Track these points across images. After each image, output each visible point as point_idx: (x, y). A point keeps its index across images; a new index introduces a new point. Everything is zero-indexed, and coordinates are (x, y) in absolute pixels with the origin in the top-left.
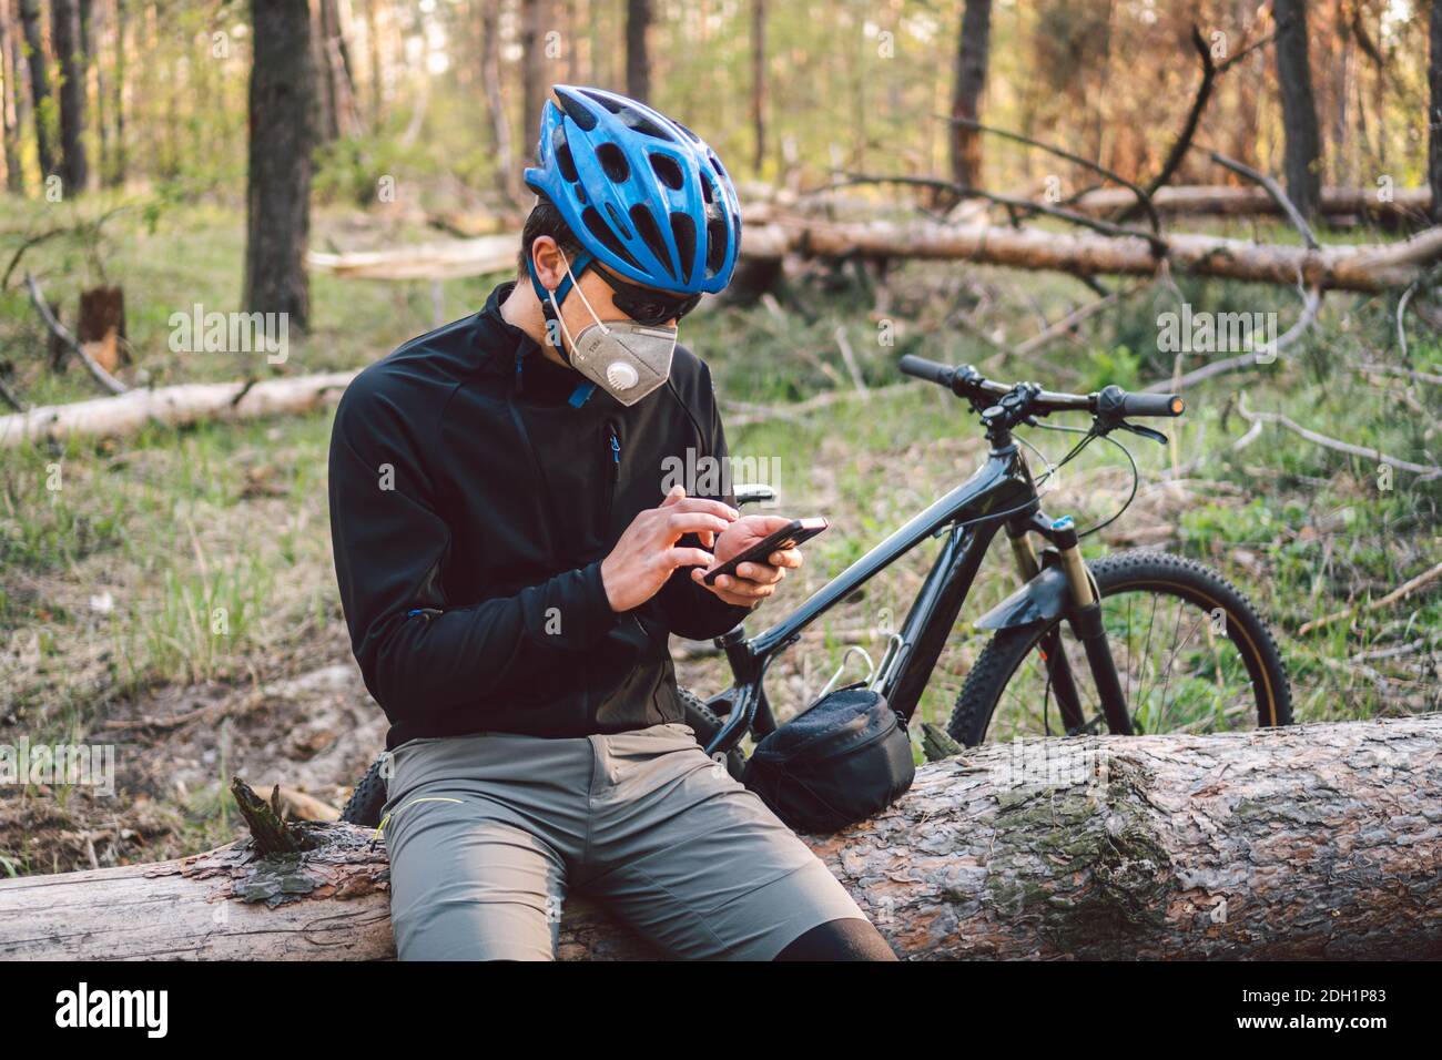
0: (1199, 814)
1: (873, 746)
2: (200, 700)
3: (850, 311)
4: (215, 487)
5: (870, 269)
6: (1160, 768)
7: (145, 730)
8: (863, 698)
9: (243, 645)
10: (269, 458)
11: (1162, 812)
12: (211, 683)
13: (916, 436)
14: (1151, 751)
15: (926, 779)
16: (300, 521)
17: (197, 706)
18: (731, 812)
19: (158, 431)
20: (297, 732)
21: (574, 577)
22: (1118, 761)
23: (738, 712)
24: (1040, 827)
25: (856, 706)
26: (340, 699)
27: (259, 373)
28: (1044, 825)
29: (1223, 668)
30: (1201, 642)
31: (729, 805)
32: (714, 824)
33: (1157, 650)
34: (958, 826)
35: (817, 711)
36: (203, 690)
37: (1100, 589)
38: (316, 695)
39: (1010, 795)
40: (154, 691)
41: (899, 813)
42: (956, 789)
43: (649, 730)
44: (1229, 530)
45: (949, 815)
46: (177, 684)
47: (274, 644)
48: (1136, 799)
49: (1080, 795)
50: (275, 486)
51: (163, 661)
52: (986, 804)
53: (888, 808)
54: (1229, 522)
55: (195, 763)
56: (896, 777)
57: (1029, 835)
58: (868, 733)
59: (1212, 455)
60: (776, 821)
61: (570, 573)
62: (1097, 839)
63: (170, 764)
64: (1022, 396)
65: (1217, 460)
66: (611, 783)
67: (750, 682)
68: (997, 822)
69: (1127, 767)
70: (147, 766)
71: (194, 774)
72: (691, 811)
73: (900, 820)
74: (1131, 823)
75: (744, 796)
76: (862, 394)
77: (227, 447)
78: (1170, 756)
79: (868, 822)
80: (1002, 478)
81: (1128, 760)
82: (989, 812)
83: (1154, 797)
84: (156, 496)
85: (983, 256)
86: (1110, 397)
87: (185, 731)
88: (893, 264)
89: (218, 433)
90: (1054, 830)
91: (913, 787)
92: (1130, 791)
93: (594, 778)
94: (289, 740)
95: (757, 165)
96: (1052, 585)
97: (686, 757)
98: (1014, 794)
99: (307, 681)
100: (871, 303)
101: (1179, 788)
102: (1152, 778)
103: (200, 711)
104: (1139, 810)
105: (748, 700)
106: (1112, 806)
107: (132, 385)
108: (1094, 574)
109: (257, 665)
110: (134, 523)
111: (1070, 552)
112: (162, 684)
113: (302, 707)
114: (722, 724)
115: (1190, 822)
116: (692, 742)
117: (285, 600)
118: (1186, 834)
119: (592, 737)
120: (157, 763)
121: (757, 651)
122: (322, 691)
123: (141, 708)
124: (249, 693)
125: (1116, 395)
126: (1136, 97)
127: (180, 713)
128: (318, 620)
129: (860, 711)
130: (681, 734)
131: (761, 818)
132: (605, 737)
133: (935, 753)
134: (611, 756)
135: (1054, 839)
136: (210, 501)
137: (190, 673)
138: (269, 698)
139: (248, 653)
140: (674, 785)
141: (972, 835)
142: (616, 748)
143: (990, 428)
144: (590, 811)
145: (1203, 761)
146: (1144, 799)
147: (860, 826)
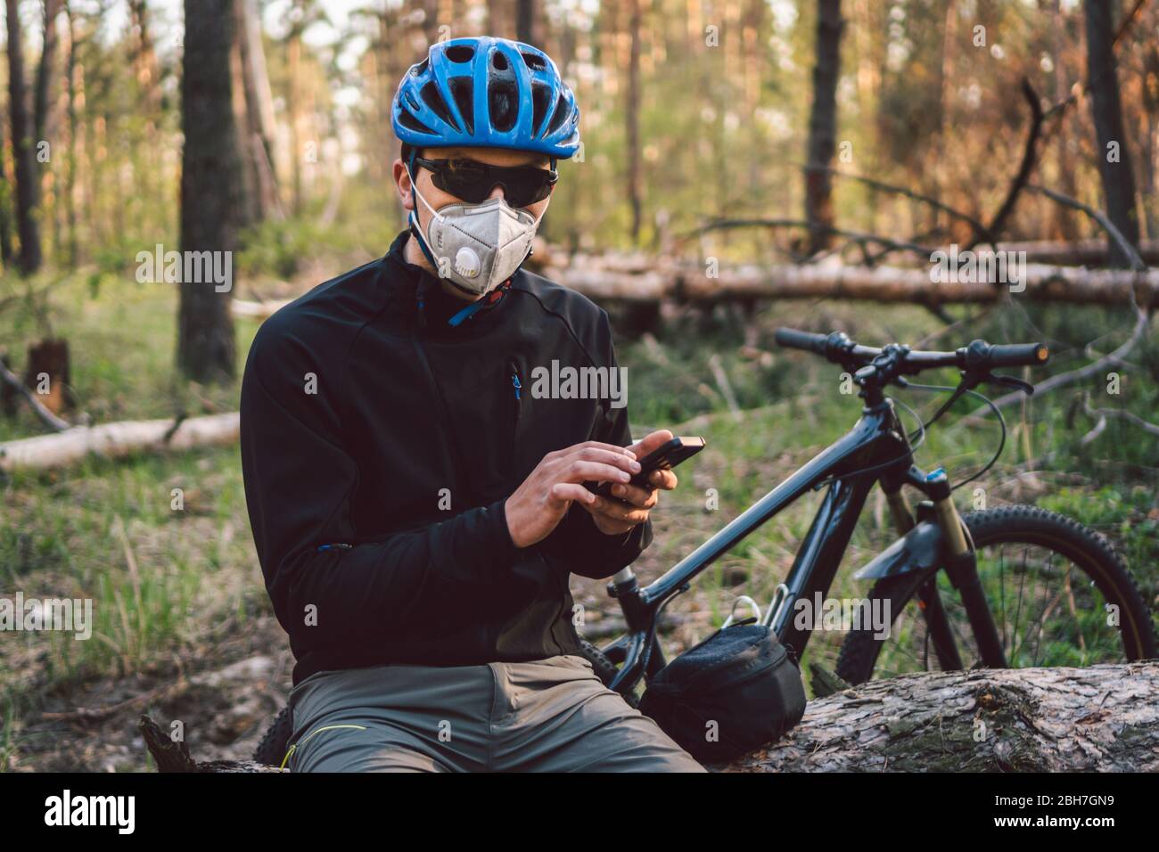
0: (1084, 740)
1: (765, 676)
2: (131, 692)
3: (721, 347)
4: (146, 508)
5: (738, 310)
6: (1043, 696)
7: (78, 720)
8: (755, 631)
9: (171, 641)
10: (198, 483)
11: (1047, 737)
12: (140, 676)
13: (787, 445)
14: (1033, 681)
15: (817, 711)
16: (226, 534)
17: (127, 697)
18: (629, 735)
19: (97, 463)
20: (220, 718)
21: (479, 514)
22: (1003, 690)
23: (632, 658)
24: (929, 753)
25: (747, 639)
26: (260, 686)
27: (190, 410)
28: (934, 752)
29: (1085, 635)
30: (1062, 614)
31: (627, 729)
32: (612, 748)
33: (1023, 619)
34: (850, 754)
35: (709, 645)
36: (133, 682)
37: (974, 540)
38: (238, 684)
39: (898, 724)
40: (88, 686)
41: (792, 743)
42: (846, 720)
43: (548, 661)
44: (1082, 513)
45: (840, 744)
46: (108, 677)
47: (200, 640)
48: (1022, 725)
49: (966, 722)
50: (204, 506)
51: (96, 658)
52: (876, 733)
53: (781, 738)
54: (1082, 507)
55: (124, 749)
56: (789, 706)
57: (920, 762)
58: (759, 664)
59: (1061, 449)
60: (672, 744)
61: (475, 510)
62: (987, 763)
63: (102, 753)
64: (892, 356)
65: (1066, 454)
66: (511, 709)
67: (644, 630)
68: (887, 749)
69: (1012, 695)
70: (80, 753)
71: (123, 759)
72: (590, 736)
73: (794, 750)
74: (1018, 748)
75: (641, 722)
76: (736, 415)
77: (160, 476)
78: (1052, 686)
79: (762, 752)
80: (877, 433)
81: (1012, 689)
82: (879, 740)
83: (1040, 723)
84: (94, 517)
85: (841, 292)
86: (977, 350)
87: (116, 720)
88: (760, 305)
89: (152, 464)
90: (944, 756)
91: (804, 718)
92: (1016, 718)
93: (496, 705)
94: (212, 725)
95: (634, 232)
96: (928, 535)
97: (584, 686)
98: (904, 722)
99: (230, 672)
100: (740, 340)
101: (1063, 715)
102: (1036, 705)
103: (129, 702)
104: (1026, 736)
105: (642, 646)
106: (999, 733)
107: (74, 423)
108: (968, 525)
109: (183, 659)
110: (73, 541)
111: (943, 503)
112: (95, 678)
113: (225, 694)
114: (616, 671)
115: (1076, 747)
116: (590, 673)
117: (210, 601)
118: (1073, 759)
119: (492, 665)
120: (89, 750)
121: (649, 600)
122: (244, 679)
123: (74, 701)
124: (174, 683)
125: (982, 348)
126: (970, 166)
127: (111, 704)
128: (241, 617)
129: (750, 644)
130: (579, 666)
131: (659, 742)
132: (504, 666)
133: (823, 689)
134: (511, 682)
135: (944, 765)
136: (144, 519)
137: (121, 666)
138: (193, 687)
139: (175, 648)
140: (573, 711)
141: (864, 763)
142: (515, 675)
143: (863, 387)
144: (492, 737)
145: (1082, 690)
146: (1030, 725)
147: (755, 756)
